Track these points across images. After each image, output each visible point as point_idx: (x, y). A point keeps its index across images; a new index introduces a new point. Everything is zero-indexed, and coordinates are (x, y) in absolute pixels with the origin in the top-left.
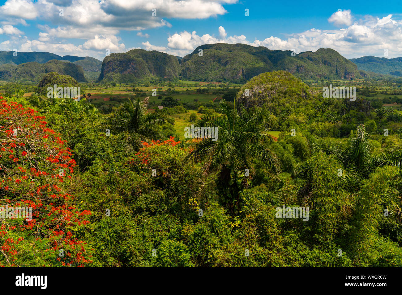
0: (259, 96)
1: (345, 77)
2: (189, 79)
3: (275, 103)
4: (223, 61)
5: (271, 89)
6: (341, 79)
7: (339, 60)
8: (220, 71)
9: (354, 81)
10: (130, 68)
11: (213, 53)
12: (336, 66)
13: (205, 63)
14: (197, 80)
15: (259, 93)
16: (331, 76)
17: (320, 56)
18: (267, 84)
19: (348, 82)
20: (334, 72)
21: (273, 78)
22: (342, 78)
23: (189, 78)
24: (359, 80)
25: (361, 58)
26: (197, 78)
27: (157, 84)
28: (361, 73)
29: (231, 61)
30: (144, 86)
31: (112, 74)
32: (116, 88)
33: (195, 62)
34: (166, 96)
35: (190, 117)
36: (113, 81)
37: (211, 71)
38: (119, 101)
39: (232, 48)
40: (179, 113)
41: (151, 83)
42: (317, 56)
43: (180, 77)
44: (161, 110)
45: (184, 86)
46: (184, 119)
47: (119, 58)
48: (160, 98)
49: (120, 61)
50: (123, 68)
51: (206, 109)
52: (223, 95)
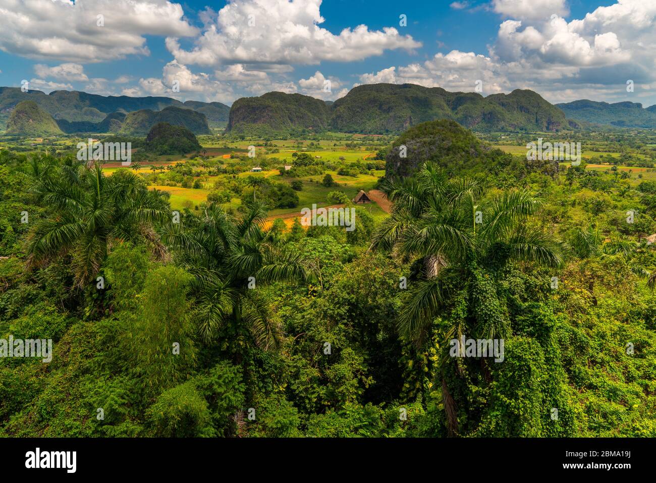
0: (413, 152)
1: (548, 128)
2: (341, 131)
4: (385, 107)
5: (430, 144)
6: (542, 131)
7: (540, 105)
8: (381, 119)
9: (559, 134)
10: (265, 116)
11: (372, 97)
12: (536, 113)
13: (362, 109)
14: (351, 132)
16: (529, 127)
17: (515, 100)
19: (551, 134)
20: (534, 121)
22: (544, 129)
23: (341, 129)
24: (566, 132)
25: (573, 102)
26: (352, 129)
27: (299, 136)
28: (571, 123)
29: (396, 106)
30: (281, 139)
31: (242, 124)
32: (246, 142)
33: (349, 108)
34: (303, 153)
35: (324, 180)
36: (244, 133)
37: (369, 120)
39: (398, 90)
40: (312, 175)
41: (291, 135)
42: (511, 100)
43: (330, 127)
44: (288, 171)
45: (333, 140)
46: (317, 183)
47: (251, 104)
48: (294, 155)
49: (253, 108)
50: (256, 117)
51: (349, 170)
52: (377, 152)
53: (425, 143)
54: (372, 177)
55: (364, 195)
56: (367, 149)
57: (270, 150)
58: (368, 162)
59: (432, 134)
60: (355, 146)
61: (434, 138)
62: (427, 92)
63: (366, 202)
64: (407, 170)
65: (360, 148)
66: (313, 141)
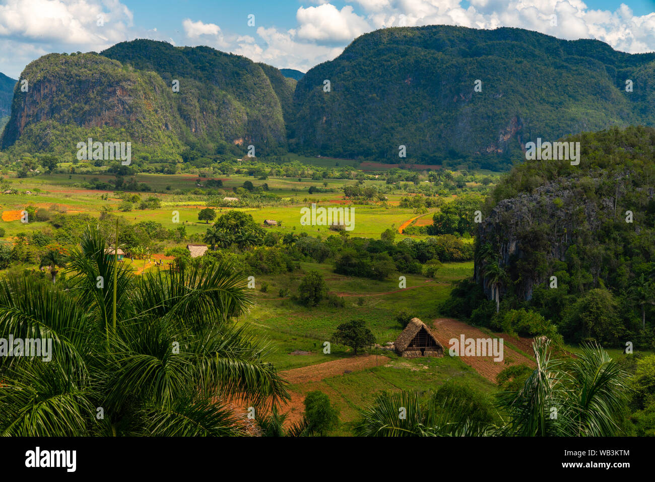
0: (552, 216)
2: (324, 151)
3: (612, 246)
5: (599, 192)
10: (113, 106)
11: (412, 61)
13: (384, 93)
14: (351, 156)
15: (555, 207)
18: (583, 175)
21: (608, 151)
26: (354, 148)
31: (48, 126)
33: (347, 89)
34: (229, 210)
35: (303, 288)
36: (51, 150)
38: (59, 222)
39: (481, 44)
41: (186, 159)
43: (293, 141)
44: (198, 260)
45: (302, 175)
46: (281, 296)
47: (74, 71)
48: (206, 215)
49: (80, 82)
50: (87, 108)
51: (367, 261)
52: (435, 211)
53: (586, 189)
54: (429, 282)
55: (423, 331)
56: (405, 204)
57: (134, 200)
58: (418, 239)
59: (602, 166)
60: (370, 194)
61: (609, 176)
62: (562, 52)
63: (429, 352)
64: (536, 263)
65: (383, 199)
66: (251, 178)
